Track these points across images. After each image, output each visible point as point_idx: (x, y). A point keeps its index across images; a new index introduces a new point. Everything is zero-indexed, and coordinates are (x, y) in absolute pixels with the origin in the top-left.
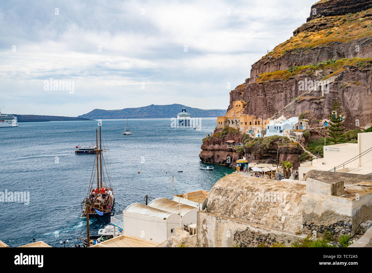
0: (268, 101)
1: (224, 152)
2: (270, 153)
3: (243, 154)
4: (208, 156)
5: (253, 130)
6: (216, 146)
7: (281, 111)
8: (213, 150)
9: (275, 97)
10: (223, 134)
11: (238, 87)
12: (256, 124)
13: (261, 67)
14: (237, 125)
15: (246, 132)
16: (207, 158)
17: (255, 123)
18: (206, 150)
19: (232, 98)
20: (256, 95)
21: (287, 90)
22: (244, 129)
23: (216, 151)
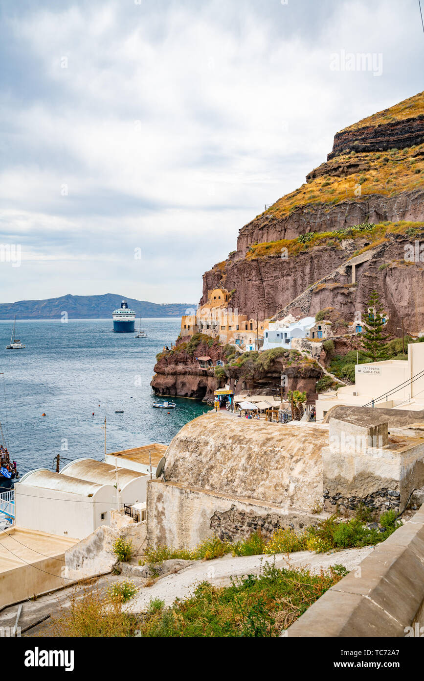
0: (266, 291)
1: (193, 377)
2: (269, 377)
3: (224, 379)
4: (166, 383)
5: (241, 339)
6: (180, 367)
7: (287, 308)
8: (175, 374)
9: (277, 283)
10: (191, 346)
11: (216, 265)
12: (246, 329)
13: (255, 232)
14: (215, 331)
15: (231, 343)
16: (164, 387)
17: (244, 327)
18: (163, 373)
19: (207, 284)
20: (246, 280)
21: (297, 272)
22: (226, 336)
23: (179, 374)
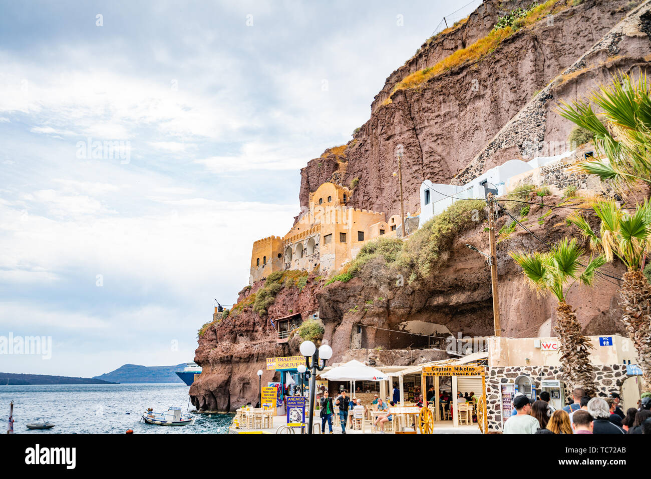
0: (426, 149)
4: (207, 383)
6: (242, 346)
7: (481, 157)
8: (228, 361)
9: (451, 128)
10: (264, 297)
14: (315, 256)
16: (206, 393)
21: (498, 82)
22: (334, 256)
23: (238, 362)
